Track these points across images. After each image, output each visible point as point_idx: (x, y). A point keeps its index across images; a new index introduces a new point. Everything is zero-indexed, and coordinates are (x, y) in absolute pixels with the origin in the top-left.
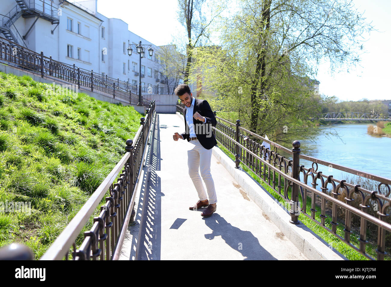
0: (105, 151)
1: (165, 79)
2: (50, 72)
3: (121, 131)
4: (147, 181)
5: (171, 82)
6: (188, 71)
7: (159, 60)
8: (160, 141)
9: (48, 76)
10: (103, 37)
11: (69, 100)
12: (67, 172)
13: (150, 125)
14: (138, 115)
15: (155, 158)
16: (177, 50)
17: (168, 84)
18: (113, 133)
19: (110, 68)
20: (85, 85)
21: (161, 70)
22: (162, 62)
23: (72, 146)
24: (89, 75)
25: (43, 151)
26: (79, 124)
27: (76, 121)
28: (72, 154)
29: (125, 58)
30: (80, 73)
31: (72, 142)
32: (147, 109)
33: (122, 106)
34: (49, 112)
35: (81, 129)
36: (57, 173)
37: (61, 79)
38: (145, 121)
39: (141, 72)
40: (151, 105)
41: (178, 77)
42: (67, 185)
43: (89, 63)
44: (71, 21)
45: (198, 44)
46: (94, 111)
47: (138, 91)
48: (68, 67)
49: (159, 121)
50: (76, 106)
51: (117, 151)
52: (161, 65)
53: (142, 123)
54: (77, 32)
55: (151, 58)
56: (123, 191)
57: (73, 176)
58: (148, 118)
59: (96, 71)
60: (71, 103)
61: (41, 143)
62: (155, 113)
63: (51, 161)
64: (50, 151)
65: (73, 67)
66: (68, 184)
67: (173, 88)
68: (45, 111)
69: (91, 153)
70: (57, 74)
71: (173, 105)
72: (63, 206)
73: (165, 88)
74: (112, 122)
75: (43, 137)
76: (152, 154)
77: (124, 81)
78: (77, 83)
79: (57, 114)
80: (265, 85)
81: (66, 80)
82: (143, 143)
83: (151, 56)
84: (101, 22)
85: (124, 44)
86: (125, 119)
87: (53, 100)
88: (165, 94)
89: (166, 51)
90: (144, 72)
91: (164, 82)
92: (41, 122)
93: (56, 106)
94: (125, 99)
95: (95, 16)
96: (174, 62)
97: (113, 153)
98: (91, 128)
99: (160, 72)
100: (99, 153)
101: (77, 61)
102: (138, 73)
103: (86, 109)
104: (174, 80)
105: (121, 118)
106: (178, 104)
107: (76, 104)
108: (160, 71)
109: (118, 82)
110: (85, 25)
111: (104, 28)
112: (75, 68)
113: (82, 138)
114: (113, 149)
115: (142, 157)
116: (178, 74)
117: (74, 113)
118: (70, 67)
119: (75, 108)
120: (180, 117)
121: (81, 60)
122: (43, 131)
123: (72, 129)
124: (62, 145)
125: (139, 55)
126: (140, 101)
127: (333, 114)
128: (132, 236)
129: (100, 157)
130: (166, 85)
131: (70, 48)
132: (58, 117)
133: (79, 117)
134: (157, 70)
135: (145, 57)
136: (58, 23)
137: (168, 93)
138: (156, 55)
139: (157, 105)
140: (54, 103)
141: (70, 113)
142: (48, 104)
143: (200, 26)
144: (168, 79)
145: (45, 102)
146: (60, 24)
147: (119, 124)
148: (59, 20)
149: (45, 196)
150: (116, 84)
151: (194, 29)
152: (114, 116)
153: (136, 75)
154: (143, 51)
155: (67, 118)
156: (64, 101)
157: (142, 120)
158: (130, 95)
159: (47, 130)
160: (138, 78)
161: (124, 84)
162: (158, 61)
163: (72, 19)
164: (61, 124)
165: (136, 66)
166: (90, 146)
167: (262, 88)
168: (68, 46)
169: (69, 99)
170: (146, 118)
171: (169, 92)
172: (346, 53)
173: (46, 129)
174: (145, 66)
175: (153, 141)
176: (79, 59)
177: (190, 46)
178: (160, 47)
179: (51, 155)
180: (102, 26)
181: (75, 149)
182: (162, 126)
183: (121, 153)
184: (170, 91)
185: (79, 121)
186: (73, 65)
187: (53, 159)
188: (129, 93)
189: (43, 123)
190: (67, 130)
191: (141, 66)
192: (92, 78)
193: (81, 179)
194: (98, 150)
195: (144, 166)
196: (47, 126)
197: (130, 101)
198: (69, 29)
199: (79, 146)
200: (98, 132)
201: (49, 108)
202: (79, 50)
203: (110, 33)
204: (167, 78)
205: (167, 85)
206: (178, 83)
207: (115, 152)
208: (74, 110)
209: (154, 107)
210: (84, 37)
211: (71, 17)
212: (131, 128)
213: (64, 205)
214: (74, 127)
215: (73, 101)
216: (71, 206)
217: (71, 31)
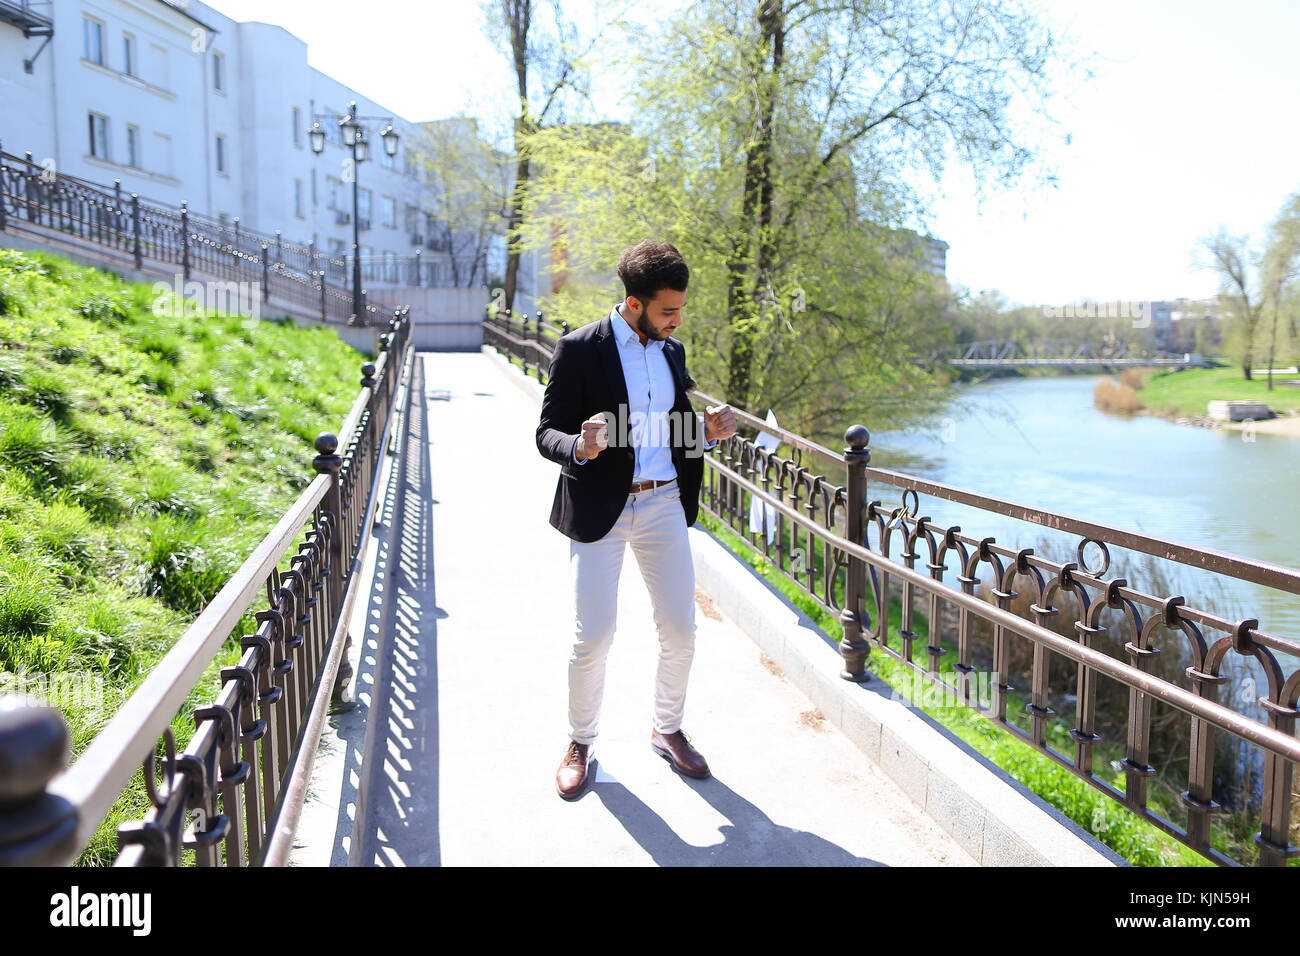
0: (242, 479)
1: (444, 235)
2: (29, 209)
3: (294, 413)
4: (388, 574)
5: (465, 246)
6: (520, 208)
7: (420, 168)
8: (428, 444)
9: (21, 225)
10: (217, 86)
11: (105, 309)
12: (112, 549)
13: (395, 389)
14: (350, 357)
15: (412, 499)
16: (480, 135)
17: (455, 251)
18: (266, 419)
19: (248, 197)
20: (159, 257)
21: (427, 203)
22: (430, 175)
23: (126, 465)
24: (175, 220)
25: (24, 481)
26: (148, 392)
27: (135, 380)
28: (127, 490)
29: (300, 162)
30: (142, 214)
31: (123, 452)
32: (383, 336)
33: (293, 328)
34: (36, 349)
35: (155, 408)
36: (78, 555)
37: (72, 234)
38: (374, 377)
39: (360, 212)
40: (397, 325)
41: (488, 227)
42: (116, 592)
43: (171, 180)
44: (99, 26)
45: (551, 118)
46: (199, 347)
47: (350, 277)
48: (94, 191)
49: (423, 378)
50: (133, 330)
51: (284, 480)
52: (428, 187)
53: (367, 382)
54: (121, 67)
55: (394, 163)
56: (310, 597)
57: (137, 563)
58: (386, 366)
59: (197, 208)
60: (114, 321)
61: (13, 456)
62: (411, 350)
63: (54, 516)
64: (50, 483)
65: (112, 193)
66: (119, 590)
67: (469, 266)
68: (19, 346)
69: (194, 488)
70: (56, 219)
71: (472, 324)
72: (105, 659)
73: (442, 267)
74: (264, 381)
75: (23, 436)
76: (403, 486)
77: (301, 244)
78: (132, 249)
79: (65, 357)
80: (773, 254)
81: (91, 240)
82: (373, 449)
83: (391, 155)
84: (211, 34)
85: (296, 112)
86: (307, 372)
87: (48, 310)
88: (443, 287)
89: (443, 138)
90: (370, 211)
91: (440, 246)
92: (8, 385)
93: (58, 328)
94: (306, 304)
95: (188, 12)
96: (470, 175)
97: (271, 487)
98: (189, 403)
99: (425, 213)
100: (222, 484)
101: (128, 170)
102: (348, 217)
103: (169, 340)
104: (472, 237)
105: (295, 368)
106: (487, 319)
107: (133, 323)
108: (423, 208)
109: (279, 246)
110: (153, 46)
111: (223, 55)
112: (124, 196)
113: (157, 436)
114: (271, 473)
115: (370, 494)
116: (487, 216)
117: (127, 353)
118: (101, 194)
119: (129, 335)
120: (495, 362)
121: (140, 169)
122: (18, 416)
123: (123, 409)
124: (89, 462)
125: (349, 152)
126: (359, 312)
127: (990, 346)
128: (343, 744)
129: (226, 498)
130: (447, 255)
131: (97, 123)
132: (70, 369)
133: (146, 365)
134: (413, 204)
135: (370, 160)
136: (50, 34)
137: (452, 283)
138: (410, 153)
139: (417, 324)
140: (50, 318)
141: (112, 354)
142: (31, 322)
143: (557, 54)
144: (454, 231)
145: (17, 316)
146: (56, 38)
147: (288, 387)
148: (50, 24)
149: (42, 630)
150: (272, 253)
151: (537, 65)
152: (270, 361)
153: (342, 220)
154: (365, 139)
155: (103, 369)
156: (87, 311)
157: (368, 372)
158: (323, 289)
159: (34, 411)
160: (348, 233)
161: (301, 253)
162: (416, 172)
163: (104, 22)
164: (81, 392)
165: (339, 190)
166: (190, 463)
167: (764, 264)
168: (91, 119)
169: (106, 307)
170: (379, 365)
171: (456, 278)
172: (1024, 154)
173: (27, 408)
174: (370, 193)
175: (406, 443)
176: (133, 164)
177: (523, 125)
178: (424, 126)
179: (52, 494)
180: (215, 50)
181: (137, 475)
182: (436, 395)
183: (297, 486)
184: (461, 275)
185: (144, 379)
186: (113, 185)
187: (60, 507)
188: (318, 282)
189: (18, 388)
190: (103, 412)
191: (360, 192)
192: (184, 232)
193: (163, 572)
194: (217, 478)
195: (376, 526)
196: (33, 397)
197: (323, 312)
198: (93, 54)
199: (153, 465)
200: (215, 417)
201: (34, 337)
202: (132, 132)
203: (244, 72)
204: (448, 232)
205: (451, 253)
206: (487, 248)
207: (279, 480)
208: (126, 343)
209: (404, 331)
210: (149, 86)
211: (94, 12)
212: (328, 401)
213: (111, 655)
214: (128, 401)
215: (118, 310)
216: (134, 659)
217: (100, 62)
